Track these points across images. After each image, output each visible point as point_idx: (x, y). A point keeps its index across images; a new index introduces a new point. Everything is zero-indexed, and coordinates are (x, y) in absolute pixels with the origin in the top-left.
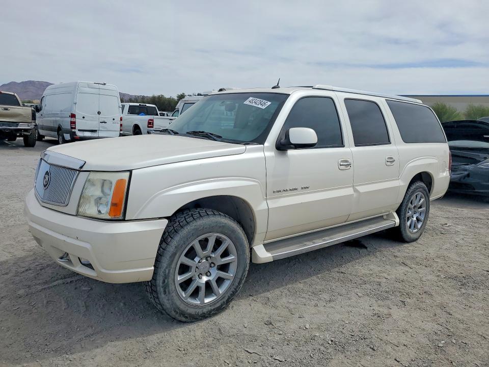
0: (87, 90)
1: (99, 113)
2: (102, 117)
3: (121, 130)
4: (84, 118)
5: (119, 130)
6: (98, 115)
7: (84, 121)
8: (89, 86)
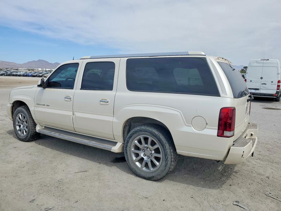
0: (256, 64)
1: (262, 78)
2: (263, 81)
3: (277, 89)
4: (251, 81)
5: (276, 89)
6: (261, 80)
7: (251, 83)
8: (257, 62)
